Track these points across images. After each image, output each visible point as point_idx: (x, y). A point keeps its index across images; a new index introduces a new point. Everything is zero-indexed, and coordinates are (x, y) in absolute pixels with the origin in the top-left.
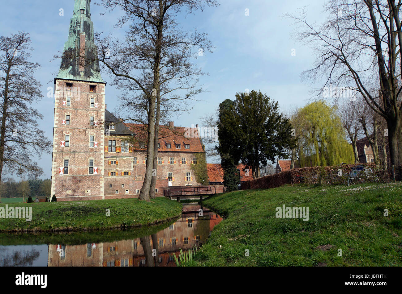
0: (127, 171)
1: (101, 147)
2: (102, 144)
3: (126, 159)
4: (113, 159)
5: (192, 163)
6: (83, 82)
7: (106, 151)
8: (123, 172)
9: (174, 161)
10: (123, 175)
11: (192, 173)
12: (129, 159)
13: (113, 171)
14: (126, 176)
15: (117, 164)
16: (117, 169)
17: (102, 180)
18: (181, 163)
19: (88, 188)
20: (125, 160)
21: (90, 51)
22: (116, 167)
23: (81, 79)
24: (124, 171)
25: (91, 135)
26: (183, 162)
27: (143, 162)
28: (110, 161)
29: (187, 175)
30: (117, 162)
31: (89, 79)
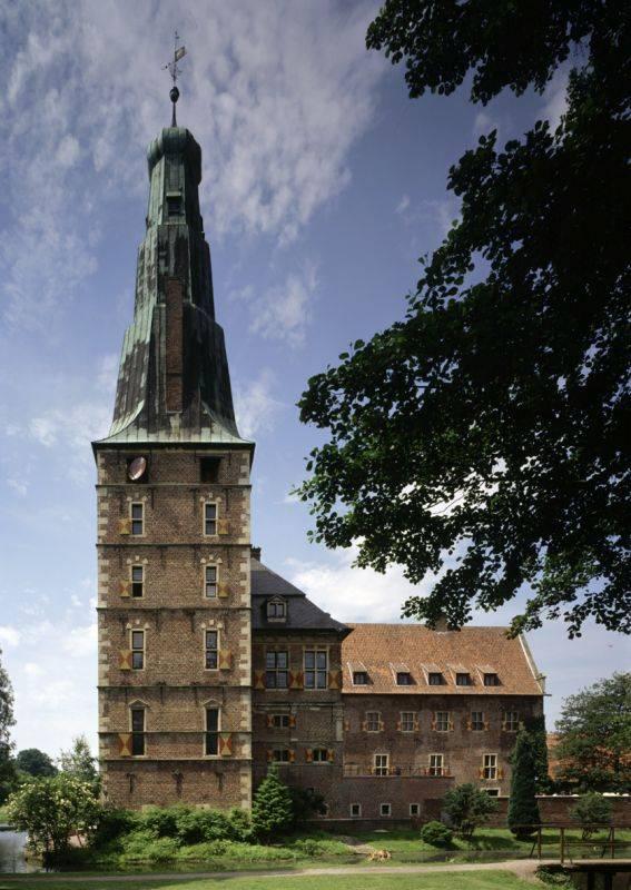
0: (324, 747)
1: (242, 666)
2: (243, 657)
3: (318, 709)
4: (280, 712)
5: (504, 729)
6: (181, 451)
7: (260, 685)
8: (310, 751)
9: (449, 721)
10: (310, 760)
11: (500, 756)
12: (328, 710)
13: (281, 749)
14: (321, 762)
15: (292, 725)
16: (293, 740)
17: (246, 775)
18: (469, 729)
19: (205, 798)
20: (318, 712)
21: (200, 340)
22: (289, 735)
23: (172, 440)
24: (314, 746)
25: (209, 629)
26: (474, 724)
27: (361, 727)
28: (271, 717)
29: (487, 764)
30: (292, 718)
31: (197, 436)
